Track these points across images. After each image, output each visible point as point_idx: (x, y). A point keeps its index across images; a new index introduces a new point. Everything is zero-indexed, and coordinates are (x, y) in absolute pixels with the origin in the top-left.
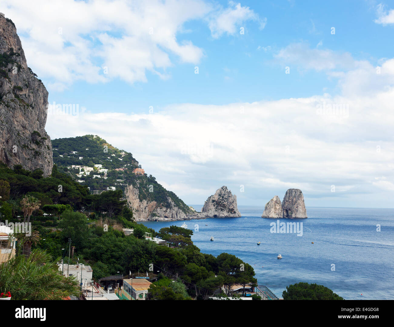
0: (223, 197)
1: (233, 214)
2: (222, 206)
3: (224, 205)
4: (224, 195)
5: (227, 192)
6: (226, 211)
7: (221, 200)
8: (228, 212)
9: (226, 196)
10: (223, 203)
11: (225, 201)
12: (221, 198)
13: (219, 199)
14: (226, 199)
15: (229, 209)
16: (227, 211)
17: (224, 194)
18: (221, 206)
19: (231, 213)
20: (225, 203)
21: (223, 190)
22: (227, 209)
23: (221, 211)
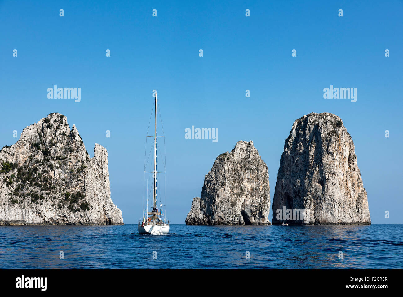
0: (46, 153)
1: (78, 214)
2: (40, 186)
3: (46, 180)
4: (52, 144)
5: (63, 134)
6: (49, 202)
7: (38, 162)
8: (60, 207)
9: (59, 149)
10: (46, 172)
11: (51, 167)
12: (39, 157)
13: (31, 158)
14: (58, 158)
15: (67, 195)
16: (57, 201)
17: (51, 141)
18: (36, 184)
19: (71, 208)
20: (51, 173)
21: (48, 127)
22: (57, 195)
23: (32, 201)
